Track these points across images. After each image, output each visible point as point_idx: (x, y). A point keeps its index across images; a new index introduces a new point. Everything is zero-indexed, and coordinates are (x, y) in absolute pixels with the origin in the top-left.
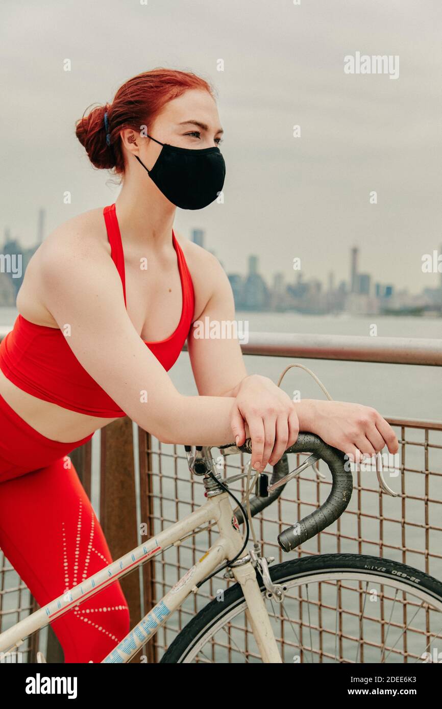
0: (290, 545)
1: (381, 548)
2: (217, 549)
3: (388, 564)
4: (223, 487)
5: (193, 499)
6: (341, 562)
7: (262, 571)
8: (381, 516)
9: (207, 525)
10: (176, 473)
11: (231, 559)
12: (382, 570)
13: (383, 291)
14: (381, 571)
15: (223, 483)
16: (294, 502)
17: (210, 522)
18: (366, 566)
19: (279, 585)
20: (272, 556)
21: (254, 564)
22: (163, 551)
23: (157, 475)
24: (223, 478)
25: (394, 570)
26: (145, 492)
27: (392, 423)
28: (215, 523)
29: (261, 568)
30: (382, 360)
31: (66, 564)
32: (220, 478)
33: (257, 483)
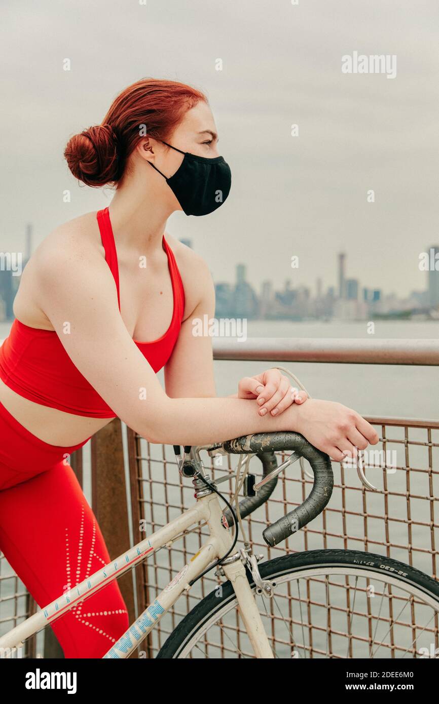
0: (274, 539)
1: (366, 544)
2: (208, 548)
3: (376, 559)
4: (212, 488)
5: (182, 503)
6: (331, 557)
7: (251, 568)
8: (365, 513)
9: (196, 525)
10: (165, 479)
11: (221, 557)
12: (371, 565)
13: (371, 296)
14: (369, 566)
15: (211, 484)
16: (281, 502)
17: (199, 523)
18: (355, 561)
19: (269, 581)
20: (261, 554)
21: (244, 562)
22: (155, 552)
23: (147, 481)
24: (211, 479)
25: (383, 564)
26: (136, 497)
27: (373, 423)
28: (206, 523)
29: (251, 565)
30: (361, 361)
31: (68, 569)
32: (209, 479)
33: (244, 483)
